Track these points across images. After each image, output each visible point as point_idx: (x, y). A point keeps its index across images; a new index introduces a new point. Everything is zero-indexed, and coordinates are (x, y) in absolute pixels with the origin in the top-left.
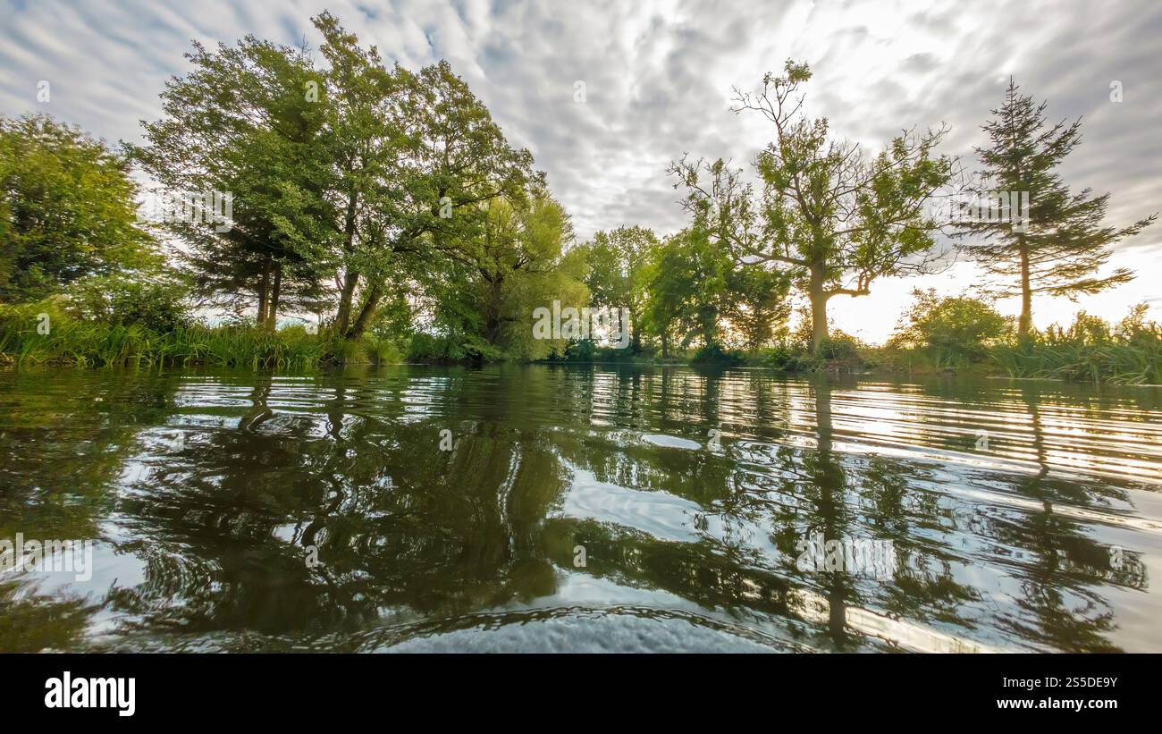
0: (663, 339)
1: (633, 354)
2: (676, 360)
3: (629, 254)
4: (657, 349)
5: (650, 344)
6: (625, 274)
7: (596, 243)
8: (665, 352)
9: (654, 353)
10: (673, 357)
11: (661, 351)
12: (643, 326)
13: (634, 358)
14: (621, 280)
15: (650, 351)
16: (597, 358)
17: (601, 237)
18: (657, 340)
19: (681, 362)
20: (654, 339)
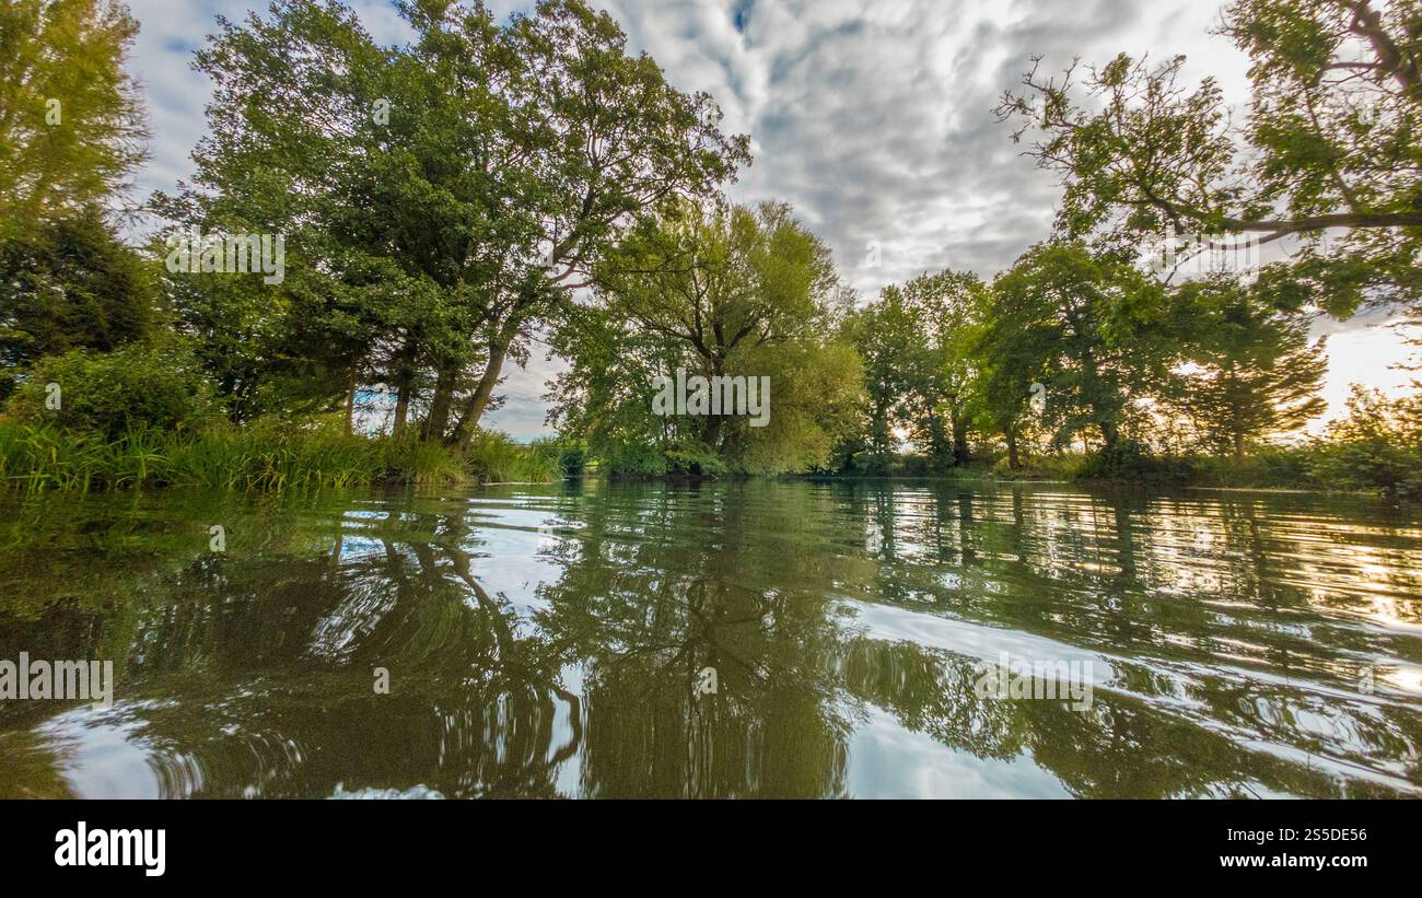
0: (1010, 440)
1: (956, 464)
2: (1038, 473)
3: (938, 314)
4: (999, 456)
5: (984, 447)
6: (932, 345)
7: (884, 303)
8: (1014, 460)
9: (994, 463)
10: (1032, 468)
11: (1007, 458)
12: (968, 420)
13: (958, 470)
14: (927, 354)
15: (986, 459)
16: (898, 472)
17: (891, 293)
18: (998, 442)
19: (1049, 477)
20: (992, 440)
